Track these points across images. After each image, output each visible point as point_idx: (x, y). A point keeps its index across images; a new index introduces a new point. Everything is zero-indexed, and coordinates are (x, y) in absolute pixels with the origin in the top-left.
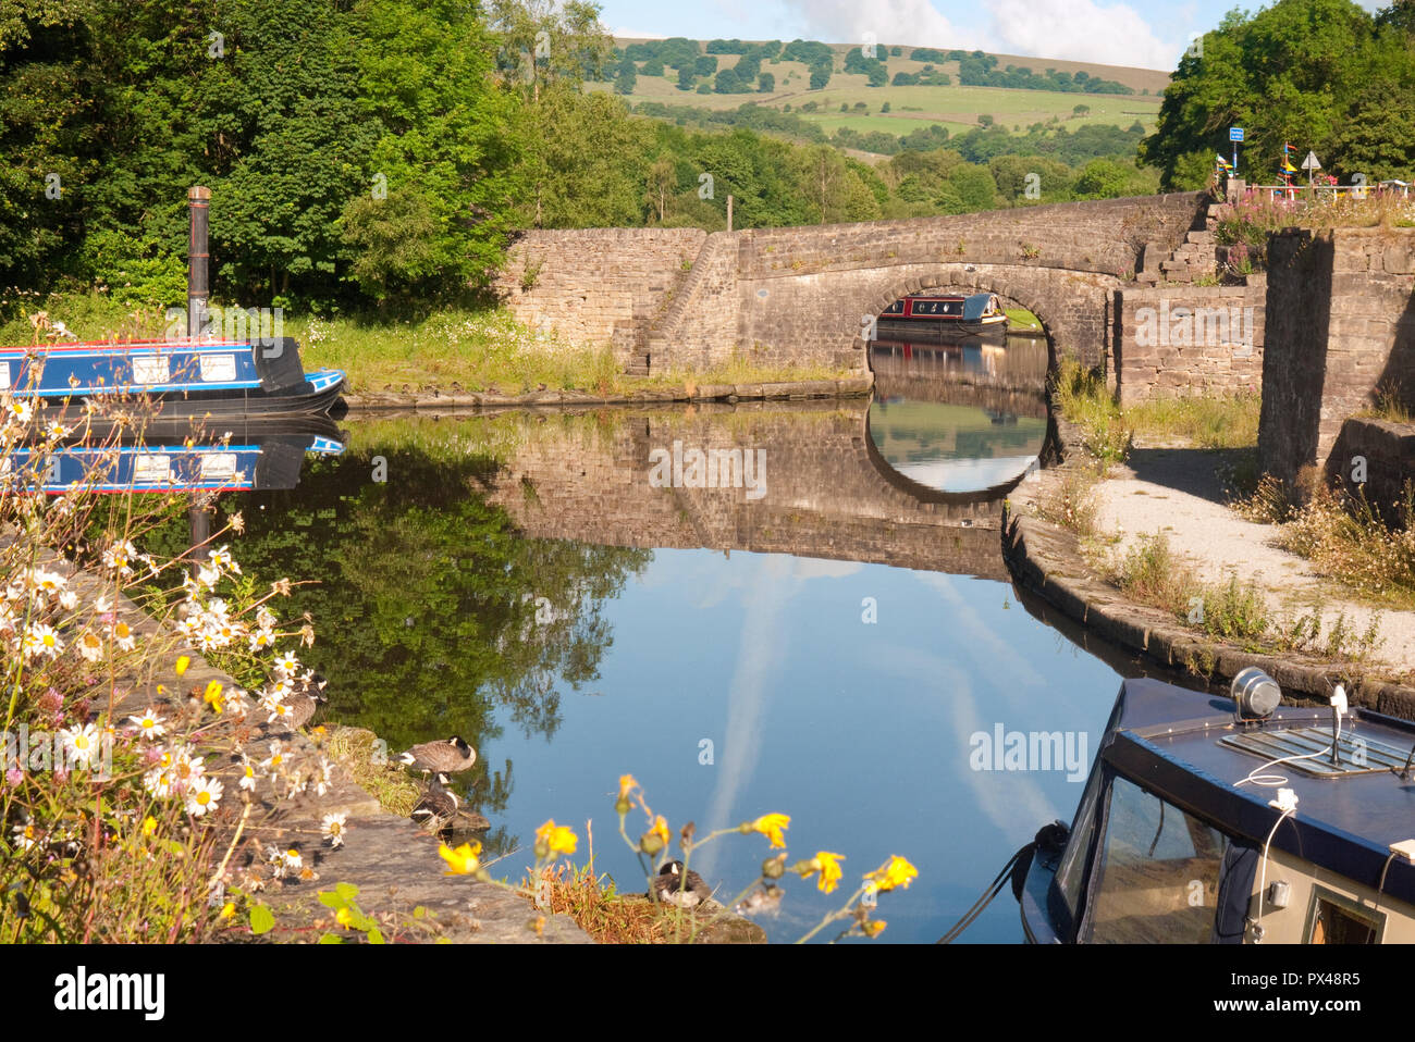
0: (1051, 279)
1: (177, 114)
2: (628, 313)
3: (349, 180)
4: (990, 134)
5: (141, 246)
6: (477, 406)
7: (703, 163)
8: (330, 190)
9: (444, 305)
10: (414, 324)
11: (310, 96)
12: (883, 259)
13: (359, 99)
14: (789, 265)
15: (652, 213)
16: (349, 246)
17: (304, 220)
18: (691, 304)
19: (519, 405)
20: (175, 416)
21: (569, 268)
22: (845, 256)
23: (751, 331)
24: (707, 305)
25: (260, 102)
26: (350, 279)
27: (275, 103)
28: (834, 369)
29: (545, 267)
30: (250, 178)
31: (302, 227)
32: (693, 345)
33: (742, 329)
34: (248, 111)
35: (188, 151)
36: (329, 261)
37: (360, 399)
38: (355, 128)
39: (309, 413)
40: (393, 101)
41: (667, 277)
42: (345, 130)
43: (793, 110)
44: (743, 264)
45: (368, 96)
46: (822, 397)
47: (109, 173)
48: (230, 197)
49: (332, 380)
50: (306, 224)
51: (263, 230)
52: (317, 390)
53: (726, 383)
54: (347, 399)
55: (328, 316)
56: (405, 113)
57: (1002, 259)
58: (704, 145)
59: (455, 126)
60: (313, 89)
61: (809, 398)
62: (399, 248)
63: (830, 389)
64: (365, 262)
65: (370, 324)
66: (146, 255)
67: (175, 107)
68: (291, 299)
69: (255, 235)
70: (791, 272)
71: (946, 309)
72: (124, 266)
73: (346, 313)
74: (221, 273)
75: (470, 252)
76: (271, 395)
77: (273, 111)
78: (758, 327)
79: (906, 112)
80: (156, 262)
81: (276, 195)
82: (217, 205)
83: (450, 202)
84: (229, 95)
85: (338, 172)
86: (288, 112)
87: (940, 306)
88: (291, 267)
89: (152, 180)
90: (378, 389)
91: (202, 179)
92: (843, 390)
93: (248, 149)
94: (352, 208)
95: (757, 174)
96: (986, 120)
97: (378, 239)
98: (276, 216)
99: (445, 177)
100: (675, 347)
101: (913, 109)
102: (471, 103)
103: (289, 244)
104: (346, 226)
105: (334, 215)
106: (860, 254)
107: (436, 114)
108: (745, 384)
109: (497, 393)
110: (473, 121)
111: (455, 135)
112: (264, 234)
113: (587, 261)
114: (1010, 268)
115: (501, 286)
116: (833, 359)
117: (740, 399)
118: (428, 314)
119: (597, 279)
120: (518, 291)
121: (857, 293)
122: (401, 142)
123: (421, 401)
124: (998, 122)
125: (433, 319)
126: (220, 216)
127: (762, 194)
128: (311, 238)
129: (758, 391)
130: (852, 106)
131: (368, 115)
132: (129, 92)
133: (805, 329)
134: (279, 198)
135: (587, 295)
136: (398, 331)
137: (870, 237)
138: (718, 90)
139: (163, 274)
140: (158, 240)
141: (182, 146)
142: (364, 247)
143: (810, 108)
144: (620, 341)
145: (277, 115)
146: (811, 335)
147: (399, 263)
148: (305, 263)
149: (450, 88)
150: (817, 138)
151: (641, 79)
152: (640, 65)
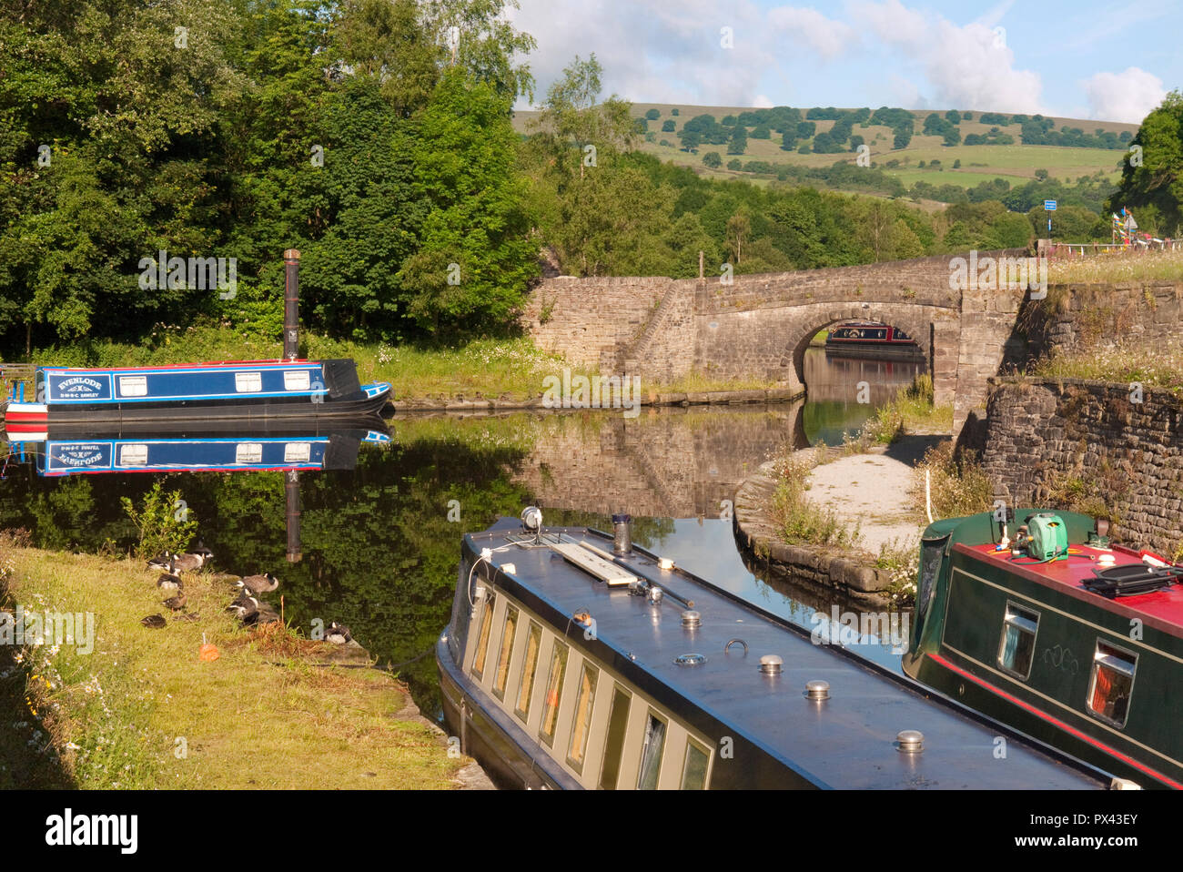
0: (924, 313)
1: (284, 195)
2: (613, 341)
3: (407, 243)
4: (1045, 185)
5: (257, 292)
6: (491, 409)
7: (774, 215)
8: (392, 251)
9: (481, 335)
10: (458, 348)
11: (378, 181)
12: (802, 299)
13: (414, 184)
14: (734, 304)
15: (731, 257)
16: (407, 292)
17: (373, 273)
18: (657, 333)
19: (522, 408)
20: (266, 415)
21: (574, 307)
22: (775, 298)
23: (704, 354)
24: (669, 334)
25: (341, 186)
26: (409, 316)
27: (352, 187)
28: (766, 382)
29: (557, 306)
30: (335, 242)
31: (371, 277)
32: (659, 364)
33: (698, 352)
34: (332, 193)
35: (293, 221)
36: (393, 303)
37: (405, 404)
38: (411, 204)
39: (364, 414)
40: (438, 185)
41: (641, 313)
42: (404, 206)
43: (878, 167)
44: (699, 304)
45: (420, 181)
46: (755, 402)
47: (234, 238)
48: (320, 256)
49: (381, 390)
50: (374, 276)
51: (343, 280)
52: (369, 397)
53: (681, 392)
54: (395, 404)
55: (395, 344)
56: (447, 193)
57: (888, 299)
58: (775, 201)
59: (484, 203)
60: (380, 176)
61: (744, 403)
62: (443, 293)
63: (761, 397)
64: (418, 303)
65: (425, 349)
66: (260, 299)
67: (283, 190)
68: (366, 331)
69: (337, 284)
70: (734, 309)
72: (245, 307)
73: (408, 342)
74: (315, 312)
75: (497, 296)
76: (335, 400)
77: (351, 192)
78: (710, 350)
79: (974, 168)
80: (268, 304)
81: (352, 255)
82: (310, 261)
83: (482, 258)
84: (318, 181)
85: (397, 238)
86: (363, 194)
88: (364, 307)
89: (266, 243)
90: (420, 396)
91: (302, 243)
92: (770, 396)
93: (334, 221)
94: (408, 263)
95: (819, 224)
96: (1042, 174)
97: (427, 286)
98: (352, 270)
99: (478, 240)
100: (644, 365)
101: (979, 165)
102: (496, 186)
103: (362, 290)
104: (404, 277)
105: (395, 269)
106: (784, 295)
107: (472, 193)
108: (696, 393)
109: (507, 400)
110: (498, 199)
111: (485, 209)
112: (345, 283)
113: (587, 302)
114: (894, 305)
115: (525, 321)
116: (766, 374)
117: (691, 404)
118: (469, 341)
119: (594, 314)
120: (537, 324)
121: (784, 324)
122: (445, 215)
123: (450, 405)
124: (1052, 175)
125: (472, 345)
126: (313, 270)
127: (823, 241)
128: (378, 286)
129: (704, 398)
130: (928, 163)
131: (420, 196)
132: (249, 179)
133: (745, 351)
134: (354, 256)
135: (587, 327)
136: (445, 354)
137: (793, 283)
138: (815, 151)
139: (273, 312)
140: (269, 288)
141: (288, 218)
142: (417, 292)
143: (893, 165)
144: (605, 361)
145: (354, 196)
146: (749, 356)
147: (443, 304)
148: (373, 304)
149: (481, 176)
150: (897, 190)
151: (751, 142)
152: (750, 129)
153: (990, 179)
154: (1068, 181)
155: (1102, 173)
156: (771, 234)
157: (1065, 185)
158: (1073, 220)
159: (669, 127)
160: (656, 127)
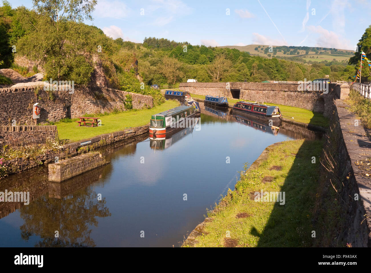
7: (265, 64)
15: (253, 74)
58: (266, 61)
71: (262, 110)
87: (261, 109)
95: (276, 67)
124: (336, 60)
127: (277, 71)
130: (311, 57)
138: (290, 54)
150: (305, 62)
151: (278, 52)
152: (278, 50)
153: (324, 60)
154: (340, 61)
155: (347, 60)
156: (263, 68)
157: (339, 62)
158: (340, 68)
159: (262, 49)
160: (259, 49)
